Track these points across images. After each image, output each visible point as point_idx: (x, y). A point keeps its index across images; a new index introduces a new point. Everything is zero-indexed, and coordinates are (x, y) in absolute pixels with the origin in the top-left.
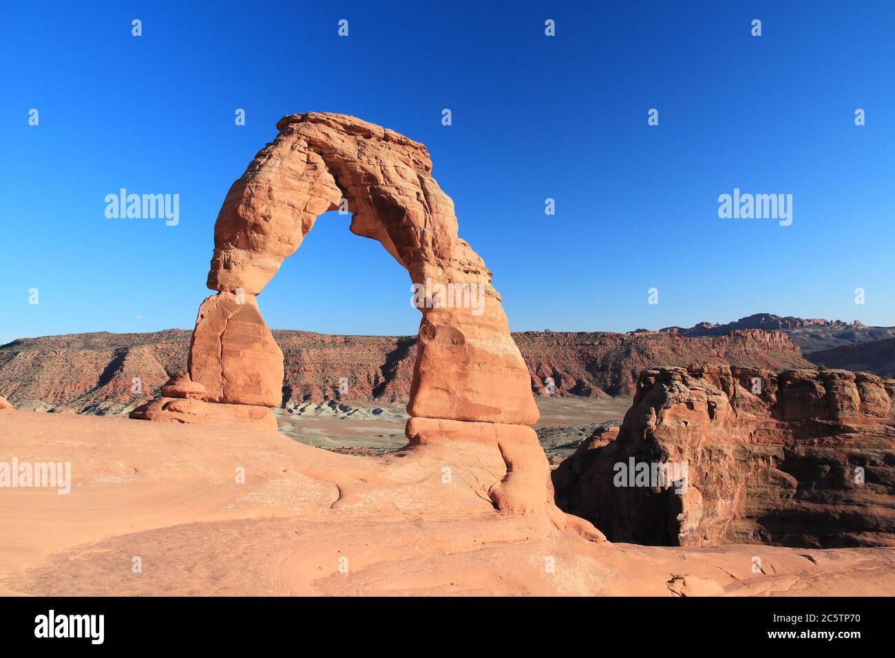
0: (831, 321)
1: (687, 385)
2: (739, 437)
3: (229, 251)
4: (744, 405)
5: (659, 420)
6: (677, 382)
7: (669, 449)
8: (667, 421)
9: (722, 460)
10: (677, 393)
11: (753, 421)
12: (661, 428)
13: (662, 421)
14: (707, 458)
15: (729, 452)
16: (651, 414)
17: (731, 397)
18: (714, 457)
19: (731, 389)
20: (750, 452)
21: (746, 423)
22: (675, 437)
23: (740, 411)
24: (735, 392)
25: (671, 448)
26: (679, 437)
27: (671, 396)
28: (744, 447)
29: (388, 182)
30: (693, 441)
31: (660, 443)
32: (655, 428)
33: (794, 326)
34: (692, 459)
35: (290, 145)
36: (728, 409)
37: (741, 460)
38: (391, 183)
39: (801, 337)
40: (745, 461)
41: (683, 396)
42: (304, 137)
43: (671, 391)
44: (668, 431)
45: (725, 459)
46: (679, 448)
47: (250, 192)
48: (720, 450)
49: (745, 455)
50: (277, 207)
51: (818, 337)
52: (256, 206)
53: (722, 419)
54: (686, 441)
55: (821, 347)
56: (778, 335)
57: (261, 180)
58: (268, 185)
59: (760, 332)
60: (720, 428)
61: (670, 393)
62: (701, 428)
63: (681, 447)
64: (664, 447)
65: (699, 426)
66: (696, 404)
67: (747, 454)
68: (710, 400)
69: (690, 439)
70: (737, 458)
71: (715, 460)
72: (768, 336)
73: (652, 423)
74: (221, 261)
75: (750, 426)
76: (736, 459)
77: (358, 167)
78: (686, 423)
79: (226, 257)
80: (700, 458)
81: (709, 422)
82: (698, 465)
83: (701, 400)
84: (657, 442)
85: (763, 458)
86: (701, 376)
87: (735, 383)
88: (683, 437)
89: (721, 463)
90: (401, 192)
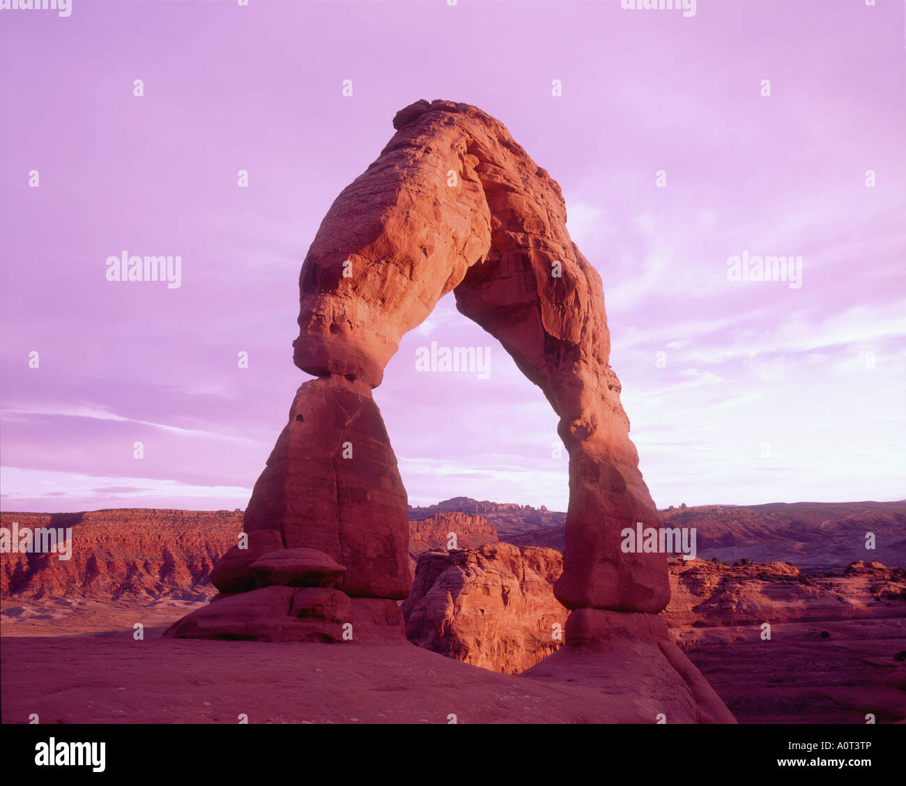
0: (522, 506)
1: (483, 568)
2: (528, 625)
3: (344, 301)
4: (533, 590)
5: (456, 610)
6: (472, 565)
7: (469, 642)
8: (465, 610)
9: (515, 652)
10: (474, 576)
11: (540, 607)
12: (459, 618)
13: (460, 609)
14: (503, 650)
15: (521, 642)
16: (448, 602)
17: (521, 580)
18: (509, 649)
19: (521, 571)
20: (539, 641)
21: (535, 609)
22: (473, 627)
23: (529, 596)
24: (524, 576)
25: (470, 642)
26: (477, 627)
27: (468, 581)
28: (533, 636)
29: (554, 236)
30: (490, 631)
31: (459, 635)
32: (453, 618)
33: (490, 511)
34: (489, 653)
35: (450, 141)
36: (519, 594)
37: (531, 651)
38: (558, 238)
39: (496, 521)
40: (534, 652)
41: (480, 580)
42: (468, 136)
43: (468, 575)
44: (466, 621)
45: (518, 651)
46: (477, 640)
47: (407, 198)
48: (514, 641)
49: (535, 645)
50: (441, 235)
51: (511, 522)
52: (416, 225)
53: (515, 605)
54: (483, 632)
55: (513, 531)
56: (478, 519)
57: (425, 183)
58: (434, 194)
59: (463, 516)
60: (512, 616)
61: (467, 578)
62: (496, 616)
63: (479, 639)
64: (464, 640)
65: (494, 614)
66: (491, 588)
67: (537, 643)
68: (504, 584)
69: (487, 629)
70: (527, 648)
71: (510, 652)
72: (469, 520)
73: (450, 612)
74: (327, 318)
75: (538, 612)
76: (527, 650)
77: (525, 203)
78: (483, 611)
79: (337, 311)
80: (496, 651)
81: (503, 609)
82: (495, 659)
83: (496, 584)
84: (456, 635)
85: (550, 646)
86: (494, 558)
87: (523, 564)
88: (480, 628)
89: (515, 656)
90: (568, 255)
